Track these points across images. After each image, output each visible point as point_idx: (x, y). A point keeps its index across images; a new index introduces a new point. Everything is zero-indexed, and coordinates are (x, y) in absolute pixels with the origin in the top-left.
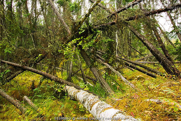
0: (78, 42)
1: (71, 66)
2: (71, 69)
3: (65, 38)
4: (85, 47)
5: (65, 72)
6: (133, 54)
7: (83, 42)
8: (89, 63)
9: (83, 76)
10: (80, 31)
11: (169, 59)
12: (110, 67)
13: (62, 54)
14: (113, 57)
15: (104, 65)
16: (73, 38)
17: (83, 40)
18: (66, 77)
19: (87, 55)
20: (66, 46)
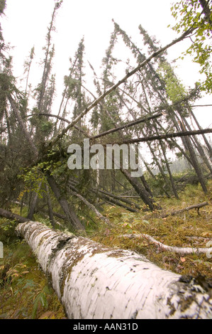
0: (45, 167)
1: (35, 198)
2: (34, 202)
3: (30, 161)
4: (54, 173)
5: (26, 207)
6: (116, 188)
7: (52, 167)
8: (58, 194)
9: (49, 212)
10: (49, 152)
11: (147, 190)
12: (83, 199)
13: (21, 180)
14: (87, 187)
15: (77, 197)
16: (40, 162)
17: (52, 164)
18: (26, 214)
19: (56, 184)
20: (29, 171)
